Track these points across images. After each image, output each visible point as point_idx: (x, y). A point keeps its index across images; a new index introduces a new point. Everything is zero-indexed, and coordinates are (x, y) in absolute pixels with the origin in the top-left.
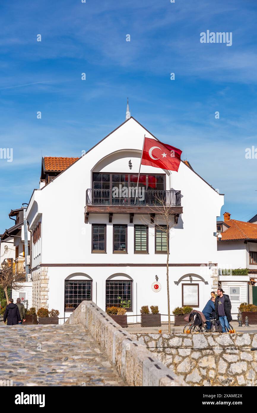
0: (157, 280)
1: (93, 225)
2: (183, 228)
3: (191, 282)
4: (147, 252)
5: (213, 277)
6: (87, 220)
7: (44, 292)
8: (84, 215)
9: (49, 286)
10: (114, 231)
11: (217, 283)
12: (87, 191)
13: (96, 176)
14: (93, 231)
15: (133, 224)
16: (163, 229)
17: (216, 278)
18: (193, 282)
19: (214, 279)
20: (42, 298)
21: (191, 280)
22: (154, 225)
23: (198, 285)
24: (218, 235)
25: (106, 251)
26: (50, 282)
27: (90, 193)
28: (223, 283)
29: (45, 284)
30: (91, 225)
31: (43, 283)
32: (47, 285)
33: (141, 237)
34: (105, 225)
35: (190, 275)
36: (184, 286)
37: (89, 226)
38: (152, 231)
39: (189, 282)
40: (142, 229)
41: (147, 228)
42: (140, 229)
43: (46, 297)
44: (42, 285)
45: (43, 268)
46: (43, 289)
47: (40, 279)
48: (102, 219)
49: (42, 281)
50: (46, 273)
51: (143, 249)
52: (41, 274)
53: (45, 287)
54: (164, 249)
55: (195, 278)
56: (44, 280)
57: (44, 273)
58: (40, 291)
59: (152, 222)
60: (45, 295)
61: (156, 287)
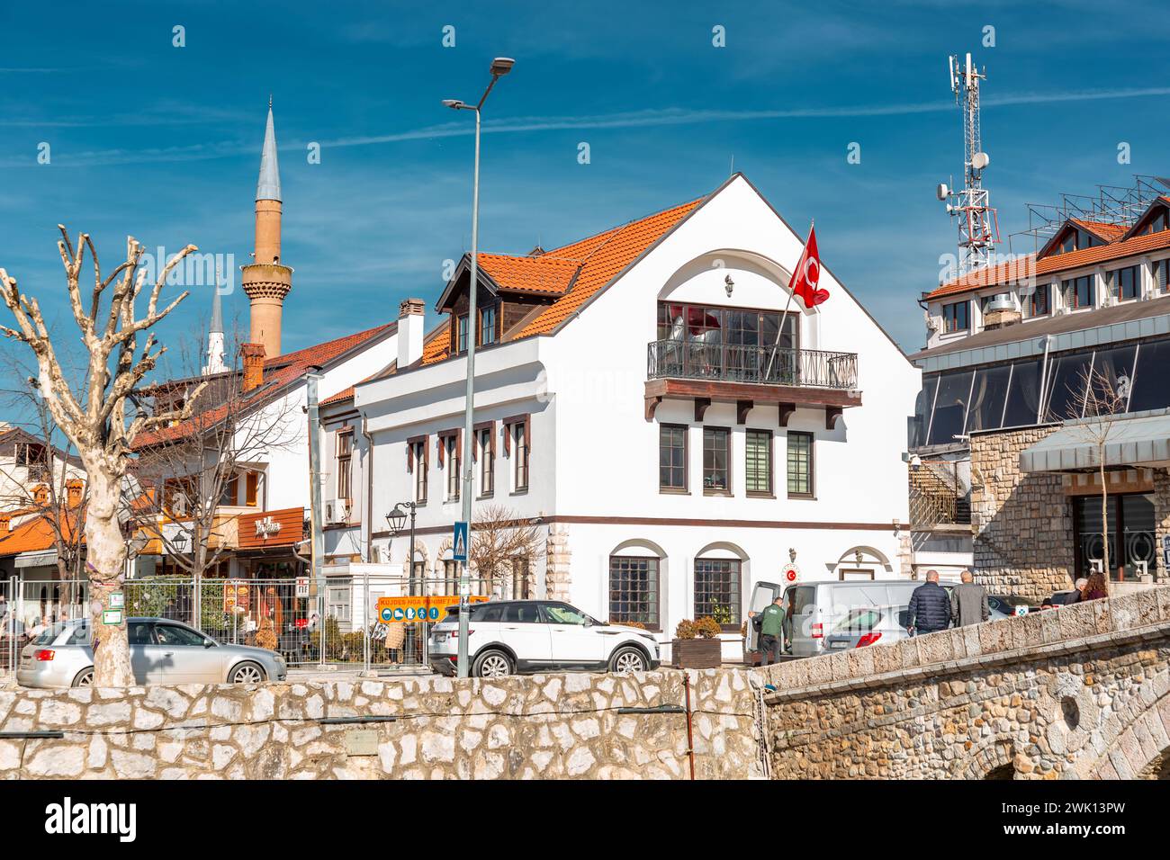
0: (793, 560)
1: (663, 425)
2: (845, 440)
3: (858, 566)
4: (769, 493)
5: (901, 556)
6: (651, 413)
7: (561, 585)
8: (644, 401)
9: (571, 569)
10: (706, 443)
11: (909, 568)
12: (649, 346)
13: (668, 312)
14: (663, 442)
15: (744, 427)
16: (802, 440)
17: (908, 558)
18: (862, 566)
19: (904, 559)
21: (859, 562)
22: (785, 430)
23: (872, 572)
24: (911, 458)
25: (686, 488)
26: (572, 559)
27: (654, 350)
28: (922, 568)
29: (563, 566)
30: (659, 425)
31: (561, 563)
32: (567, 566)
33: (758, 459)
34: (685, 428)
35: (857, 551)
36: (845, 575)
37: (654, 427)
38: (780, 443)
39: (854, 566)
40: (760, 441)
41: (772, 437)
42: (756, 441)
44: (558, 568)
45: (558, 526)
46: (560, 576)
47: (552, 553)
48: (680, 413)
49: (557, 558)
50: (566, 538)
51: (761, 488)
52: (555, 539)
53: (564, 573)
54: (805, 488)
55: (866, 557)
56: (562, 554)
57: (563, 538)
58: (552, 581)
59: (783, 423)
60: (563, 593)
61: (791, 576)
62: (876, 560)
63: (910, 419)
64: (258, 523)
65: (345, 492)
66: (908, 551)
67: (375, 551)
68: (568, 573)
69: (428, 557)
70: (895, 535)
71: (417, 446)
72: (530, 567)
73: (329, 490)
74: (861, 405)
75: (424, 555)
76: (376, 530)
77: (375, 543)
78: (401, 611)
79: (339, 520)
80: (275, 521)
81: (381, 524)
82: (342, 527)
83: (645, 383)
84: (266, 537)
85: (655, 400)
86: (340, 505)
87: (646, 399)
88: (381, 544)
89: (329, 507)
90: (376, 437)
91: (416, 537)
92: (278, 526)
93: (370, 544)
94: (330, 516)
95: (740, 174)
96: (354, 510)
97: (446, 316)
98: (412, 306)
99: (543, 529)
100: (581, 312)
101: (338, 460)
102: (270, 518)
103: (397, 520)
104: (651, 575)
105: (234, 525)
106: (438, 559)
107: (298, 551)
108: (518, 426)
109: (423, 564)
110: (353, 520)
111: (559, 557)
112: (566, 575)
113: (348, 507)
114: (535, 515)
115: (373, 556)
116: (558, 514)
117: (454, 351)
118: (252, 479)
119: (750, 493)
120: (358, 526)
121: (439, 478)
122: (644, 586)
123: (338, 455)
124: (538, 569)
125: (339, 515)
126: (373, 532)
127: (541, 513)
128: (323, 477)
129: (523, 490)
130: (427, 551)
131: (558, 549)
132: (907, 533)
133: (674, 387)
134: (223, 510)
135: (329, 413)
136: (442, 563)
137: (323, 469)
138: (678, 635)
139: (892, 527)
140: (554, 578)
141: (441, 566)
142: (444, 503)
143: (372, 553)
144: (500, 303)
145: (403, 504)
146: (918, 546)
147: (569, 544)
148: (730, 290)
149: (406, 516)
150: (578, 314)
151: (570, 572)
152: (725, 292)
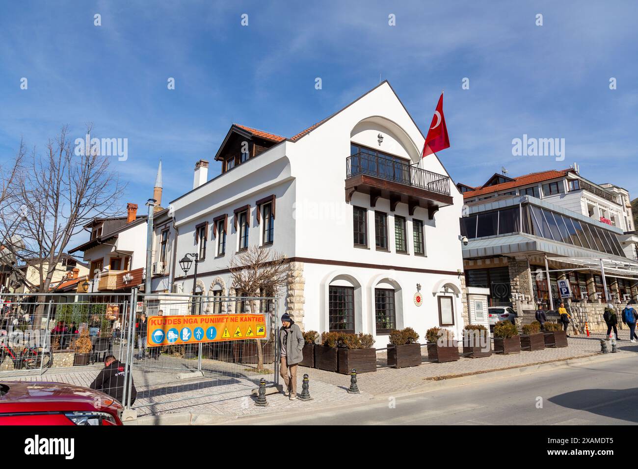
0: (418, 291)
1: (355, 207)
4: (405, 252)
5: (462, 289)
6: (349, 198)
7: (299, 304)
8: (344, 191)
9: (305, 294)
10: (376, 221)
11: (466, 296)
12: (346, 159)
14: (355, 218)
15: (394, 213)
16: (418, 225)
17: (465, 290)
18: (447, 295)
19: (463, 291)
20: (297, 315)
21: (446, 292)
22: (412, 218)
23: (451, 298)
24: (463, 239)
25: (367, 245)
26: (306, 287)
28: (471, 296)
29: (300, 291)
30: (352, 206)
31: (298, 290)
32: (302, 291)
34: (365, 210)
35: (446, 286)
37: (350, 208)
38: (410, 225)
39: (444, 294)
41: (405, 221)
43: (301, 312)
44: (297, 292)
45: (297, 264)
46: (298, 299)
47: (291, 283)
48: (363, 201)
49: (296, 286)
50: (301, 272)
51: (402, 249)
52: (294, 273)
53: (300, 296)
54: (421, 251)
55: (450, 290)
56: (300, 283)
57: (299, 272)
58: (291, 302)
59: (411, 213)
60: (300, 310)
61: (419, 299)
62: (453, 291)
64: (124, 277)
65: (163, 259)
66: (465, 287)
67: (175, 287)
68: (303, 296)
69: (204, 289)
70: (459, 278)
71: (201, 230)
73: (156, 258)
74: (453, 204)
75: (201, 288)
76: (176, 276)
77: (175, 283)
79: (158, 272)
80: (131, 275)
81: (179, 273)
82: (160, 276)
83: (345, 180)
84: (126, 283)
85: (353, 189)
86: (160, 265)
87: (346, 189)
88: (179, 284)
89: (154, 266)
90: (180, 229)
92: (132, 278)
93: (172, 283)
94: (154, 270)
95: (386, 81)
96: (167, 267)
98: (202, 163)
99: (285, 267)
101: (161, 244)
102: (129, 274)
103: (186, 264)
104: (350, 298)
105: (115, 279)
106: (210, 290)
107: (138, 289)
108: (267, 205)
109: (201, 293)
110: (166, 272)
112: (301, 298)
113: (164, 267)
114: (279, 258)
115: (174, 289)
116: (297, 256)
117: (224, 172)
118: (127, 259)
119: (398, 251)
120: (168, 276)
121: (213, 246)
123: (161, 241)
124: (281, 291)
125: (159, 270)
126: (175, 277)
127: (284, 256)
128: (153, 253)
129: (268, 244)
130: (204, 286)
131: (296, 279)
132: (464, 277)
134: (111, 272)
135: (159, 222)
136: (212, 293)
137: (154, 248)
139: (458, 274)
140: (293, 299)
141: (212, 294)
142: (216, 258)
143: (173, 288)
144: (253, 146)
145: (190, 254)
146: (468, 284)
147: (303, 276)
148: (380, 142)
149: (192, 261)
150: (309, 132)
151: (304, 296)
152: (378, 143)
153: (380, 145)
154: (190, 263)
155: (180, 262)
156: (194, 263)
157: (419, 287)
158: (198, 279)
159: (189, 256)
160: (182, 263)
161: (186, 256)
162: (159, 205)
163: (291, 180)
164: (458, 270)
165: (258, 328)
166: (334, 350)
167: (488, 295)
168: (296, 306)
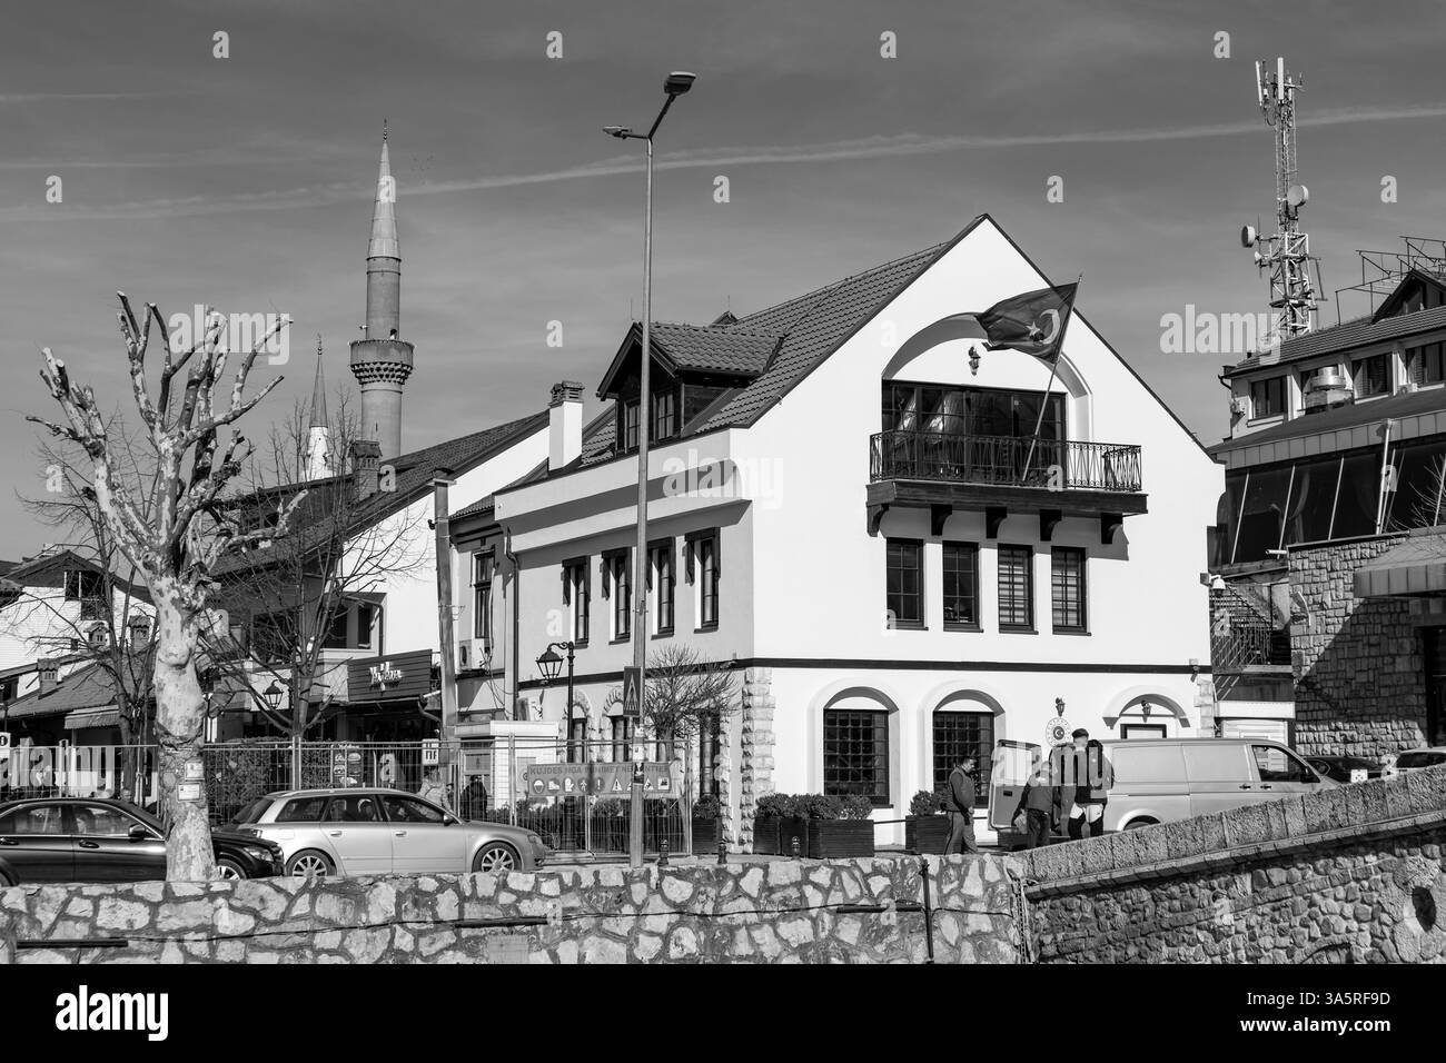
0: (1060, 713)
1: (890, 541)
2: (1127, 559)
3: (1145, 720)
4: (1028, 627)
5: (1201, 706)
6: (874, 525)
7: (763, 747)
8: (866, 509)
9: (775, 727)
10: (947, 563)
11: (1212, 723)
12: (872, 439)
13: (895, 394)
14: (890, 561)
15: (995, 542)
16: (1071, 560)
17: (1211, 709)
18: (1150, 721)
19: (1205, 710)
20: (759, 766)
21: (1147, 714)
22: (1048, 545)
23: (1163, 728)
24: (1213, 580)
25: (922, 621)
26: (776, 713)
27: (879, 444)
28: (1228, 722)
29: (764, 722)
30: (885, 541)
31: (762, 719)
32: (769, 722)
33: (1014, 583)
34: (920, 544)
35: (1144, 700)
36: (1128, 731)
37: (880, 542)
38: (1043, 563)
39: (1140, 721)
40: (1016, 560)
41: (1030, 555)
42: (1011, 559)
43: (768, 761)
44: (756, 725)
45: (757, 670)
46: (761, 736)
47: (749, 707)
48: (912, 525)
49: (756, 713)
50: (767, 687)
51: (1019, 620)
52: (753, 689)
53: (765, 732)
54: (1074, 620)
55: (1155, 708)
56: (763, 707)
57: (764, 686)
58: (750, 743)
59: (1046, 536)
60: (764, 757)
61: (1059, 733)
62: (1172, 713)
63: (1210, 529)
64: (373, 670)
65: (484, 630)
66: (1210, 701)
67: (524, 705)
68: (770, 732)
69: (591, 713)
70: (1193, 680)
71: (576, 570)
72: (721, 725)
73: (464, 627)
74: (1146, 512)
75: (585, 710)
76: (523, 678)
77: (523, 694)
78: (556, 782)
79: (476, 665)
80: (394, 667)
81: (530, 671)
82: (481, 674)
83: (867, 486)
84: (383, 687)
85: (880, 509)
86: (477, 646)
87: (868, 507)
88: (530, 695)
89: (464, 649)
90: (522, 559)
91: (575, 687)
92: (399, 674)
93: (516, 696)
94: (464, 660)
95: (986, 216)
96: (495, 652)
97: (611, 402)
98: (569, 391)
99: (738, 675)
100: (783, 396)
101: (474, 588)
102: (388, 663)
103: (550, 665)
104: (878, 733)
105: (343, 672)
106: (604, 715)
107: (424, 705)
108: (705, 542)
109: (584, 721)
110: (495, 665)
111: (758, 711)
112: (767, 734)
113: (487, 650)
114: (727, 657)
115: (520, 712)
116: (757, 655)
117: (621, 449)
118: (366, 615)
119: (1004, 628)
120: (500, 674)
121: (604, 612)
122: (869, 747)
123: (474, 582)
124: (731, 727)
125: (477, 660)
126: (520, 680)
127: (735, 655)
128: (455, 611)
129: (711, 625)
130: (590, 705)
131: (756, 700)
132: (1209, 677)
133: (905, 491)
134: (330, 654)
135: (463, 529)
136: (609, 720)
137: (456, 600)
138: (913, 811)
139: (1189, 669)
140: (752, 738)
141: (608, 723)
142: (611, 643)
143: (519, 708)
144: (680, 386)
145: (558, 645)
146: (1222, 694)
147: (771, 694)
148: (975, 366)
149: (562, 660)
150: (780, 399)
151: (773, 730)
152: (969, 368)
153: (974, 374)
154: (558, 664)
155: (538, 662)
156: (566, 661)
157: (1060, 704)
158: (576, 688)
159: (555, 649)
160: (542, 665)
161: (549, 649)
162: (393, 332)
163: (742, 506)
164: (1190, 661)
165: (660, 781)
166: (804, 821)
167: (1289, 720)
168: (757, 750)
